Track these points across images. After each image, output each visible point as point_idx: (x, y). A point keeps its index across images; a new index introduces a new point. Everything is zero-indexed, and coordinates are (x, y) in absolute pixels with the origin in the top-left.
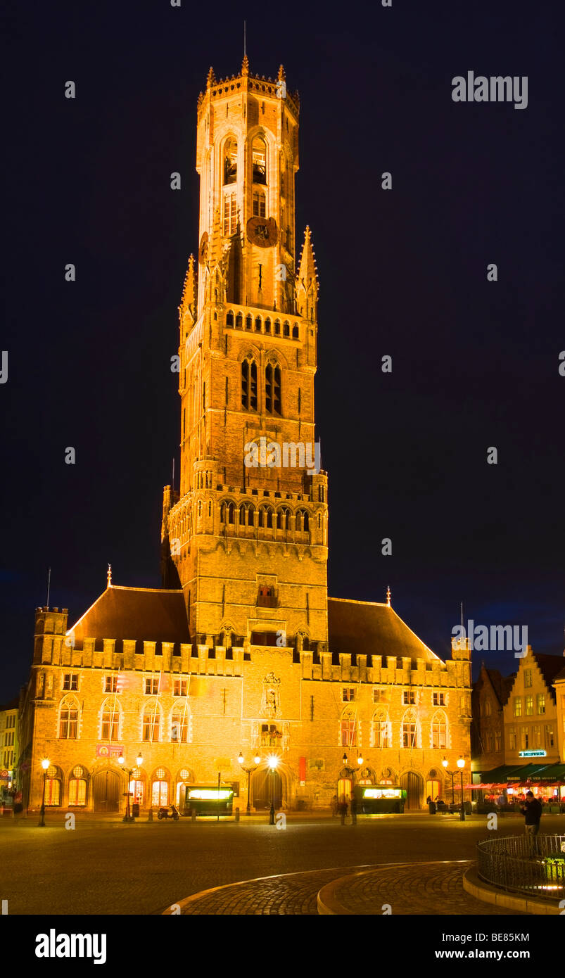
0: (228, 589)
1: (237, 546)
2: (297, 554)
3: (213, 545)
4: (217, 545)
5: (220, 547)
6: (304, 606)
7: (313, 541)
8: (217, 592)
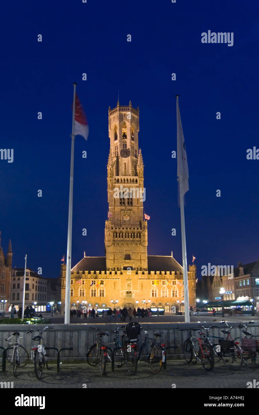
0: (116, 256)
1: (118, 244)
2: (137, 244)
3: (111, 244)
4: (112, 244)
5: (113, 245)
6: (140, 259)
7: (142, 240)
8: (112, 257)
